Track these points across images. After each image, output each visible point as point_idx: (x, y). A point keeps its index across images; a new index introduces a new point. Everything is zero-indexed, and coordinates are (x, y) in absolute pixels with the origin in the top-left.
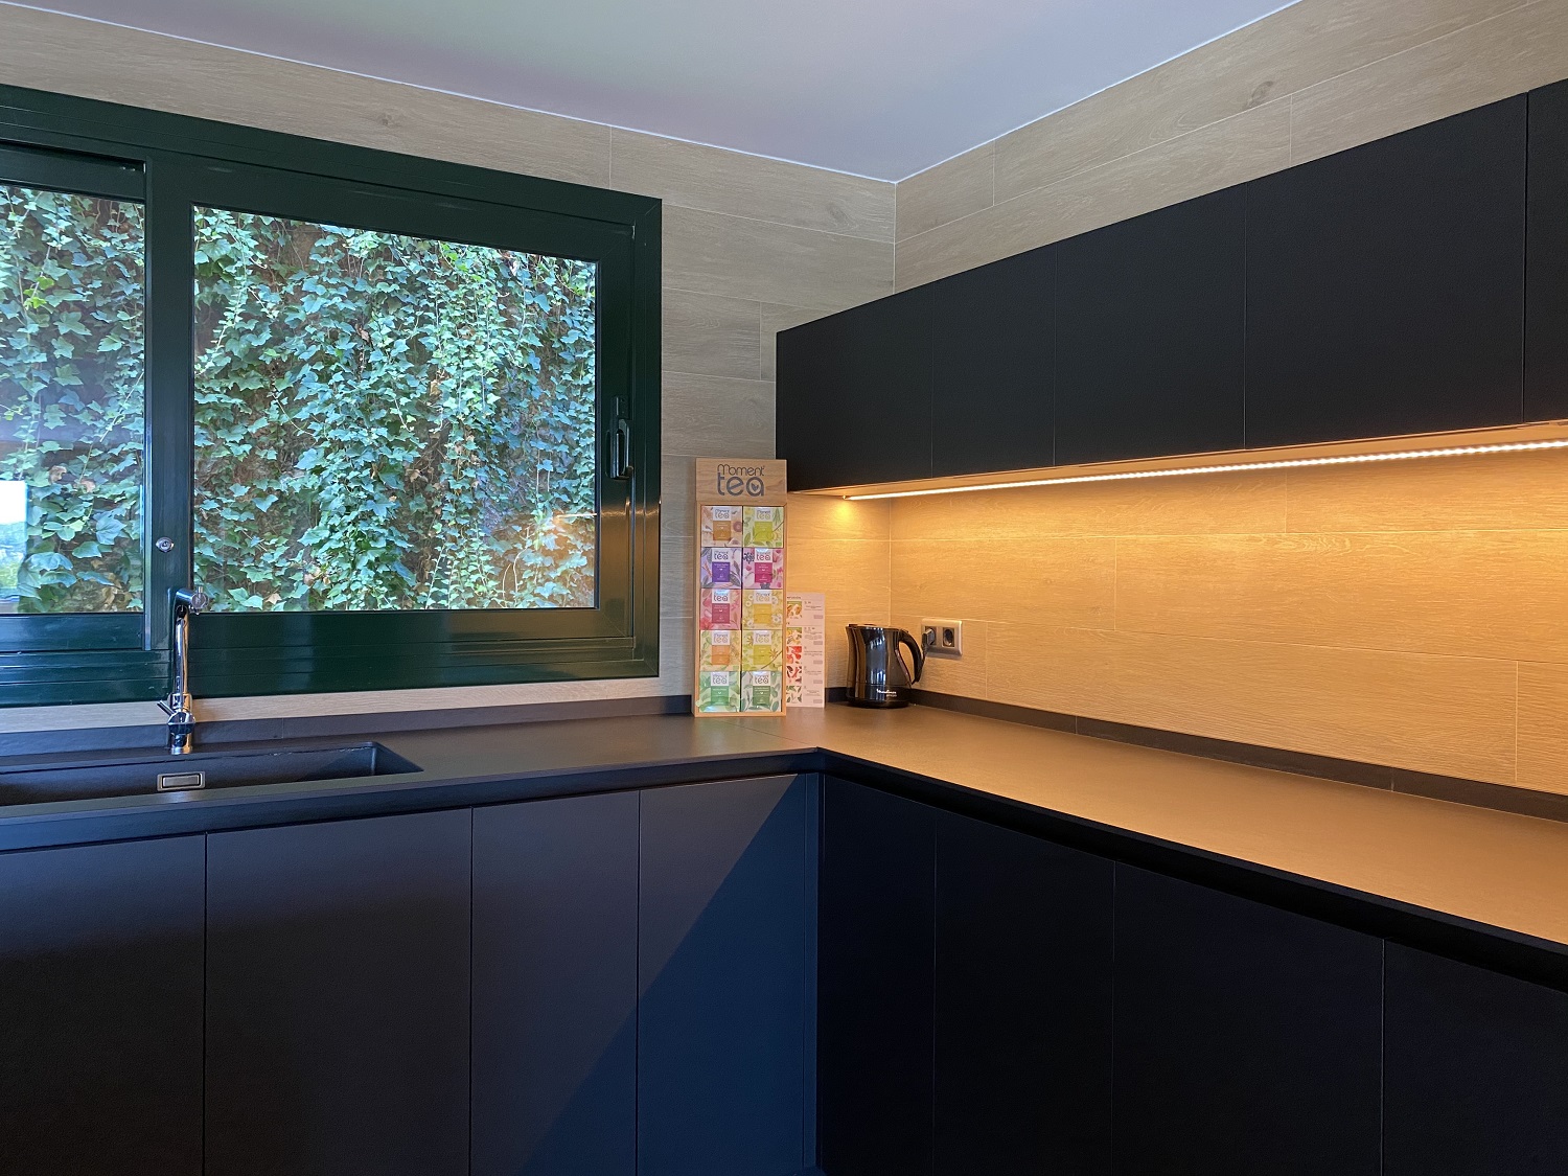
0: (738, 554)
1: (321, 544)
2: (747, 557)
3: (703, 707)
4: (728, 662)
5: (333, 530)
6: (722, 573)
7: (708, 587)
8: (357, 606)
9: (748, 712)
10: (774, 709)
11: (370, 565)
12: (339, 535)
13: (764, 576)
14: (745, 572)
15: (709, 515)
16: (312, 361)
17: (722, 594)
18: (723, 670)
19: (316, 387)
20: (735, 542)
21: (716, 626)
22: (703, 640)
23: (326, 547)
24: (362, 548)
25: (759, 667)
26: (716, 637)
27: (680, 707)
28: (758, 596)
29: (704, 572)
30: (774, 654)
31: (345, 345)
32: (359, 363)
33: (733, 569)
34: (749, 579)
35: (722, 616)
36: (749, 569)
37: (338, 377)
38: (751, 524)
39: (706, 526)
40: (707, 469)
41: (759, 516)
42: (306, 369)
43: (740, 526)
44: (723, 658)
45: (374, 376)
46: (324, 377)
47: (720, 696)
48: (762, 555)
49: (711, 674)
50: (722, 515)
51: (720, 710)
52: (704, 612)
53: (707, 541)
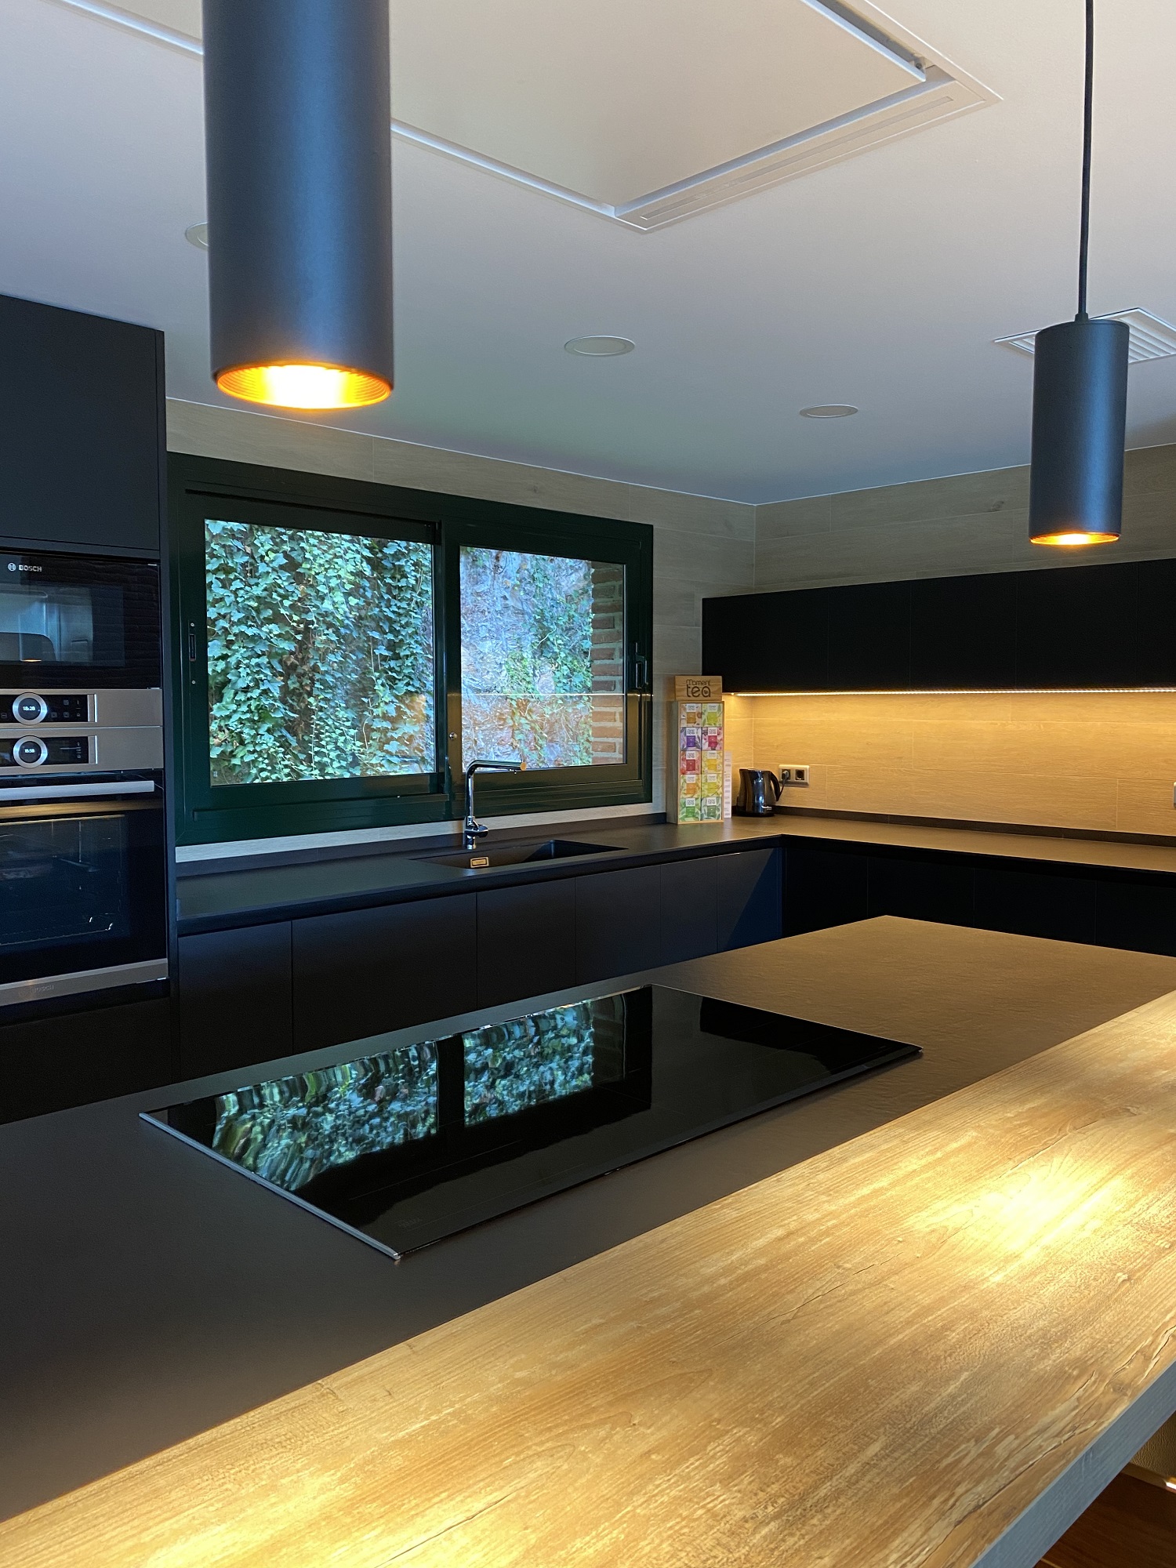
0: (700, 730)
1: (229, 717)
2: (705, 733)
3: (684, 819)
4: (695, 792)
5: (238, 703)
6: (692, 742)
7: (684, 750)
9: (705, 821)
10: (718, 819)
12: (244, 708)
13: (714, 744)
14: (704, 741)
15: (685, 709)
17: (692, 754)
18: (692, 797)
20: (698, 724)
21: (689, 772)
22: (682, 781)
23: (236, 717)
24: (262, 720)
25: (710, 795)
26: (690, 778)
27: (662, 820)
28: (710, 755)
29: (682, 741)
30: (718, 788)
31: (241, 559)
32: (250, 571)
33: (697, 740)
34: (706, 746)
35: (692, 766)
36: (705, 739)
37: (237, 584)
38: (706, 714)
39: (683, 716)
40: (681, 682)
41: (709, 708)
43: (700, 715)
44: (692, 790)
45: (264, 583)
47: (691, 812)
48: (712, 731)
49: (686, 799)
50: (691, 708)
51: (691, 820)
52: (682, 765)
53: (684, 724)
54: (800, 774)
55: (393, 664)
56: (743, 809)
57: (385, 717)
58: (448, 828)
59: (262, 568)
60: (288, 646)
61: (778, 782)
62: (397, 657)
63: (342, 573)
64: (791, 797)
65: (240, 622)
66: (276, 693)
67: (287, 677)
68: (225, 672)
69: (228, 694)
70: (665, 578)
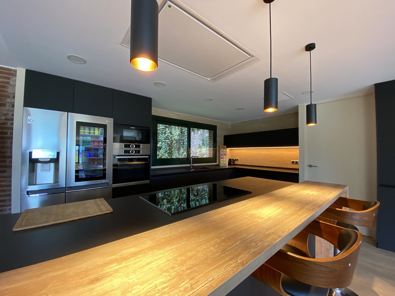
1: (162, 152)
2: (224, 153)
3: (221, 165)
4: (223, 161)
5: (163, 150)
6: (222, 155)
7: (221, 156)
8: (166, 158)
10: (226, 165)
11: (167, 154)
12: (164, 151)
13: (225, 155)
16: (161, 133)
17: (222, 156)
19: (161, 136)
23: (163, 152)
24: (166, 152)
25: (225, 162)
26: (222, 159)
27: (218, 165)
28: (225, 156)
29: (221, 154)
31: (164, 132)
32: (165, 133)
34: (224, 155)
35: (222, 158)
37: (163, 135)
40: (221, 146)
41: (225, 150)
42: (160, 134)
45: (167, 135)
46: (162, 135)
47: (222, 164)
48: (225, 153)
49: (221, 162)
50: (222, 150)
51: (222, 165)
52: (221, 158)
53: (221, 152)
54: (237, 159)
55: (183, 145)
56: (229, 164)
57: (182, 152)
58: (188, 165)
59: (167, 133)
60: (169, 143)
61: (234, 161)
62: (184, 144)
63: (177, 133)
64: (236, 163)
65: (164, 140)
66: (168, 149)
67: (169, 147)
68: (162, 146)
69: (162, 149)
70: (218, 132)
